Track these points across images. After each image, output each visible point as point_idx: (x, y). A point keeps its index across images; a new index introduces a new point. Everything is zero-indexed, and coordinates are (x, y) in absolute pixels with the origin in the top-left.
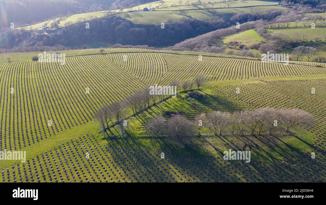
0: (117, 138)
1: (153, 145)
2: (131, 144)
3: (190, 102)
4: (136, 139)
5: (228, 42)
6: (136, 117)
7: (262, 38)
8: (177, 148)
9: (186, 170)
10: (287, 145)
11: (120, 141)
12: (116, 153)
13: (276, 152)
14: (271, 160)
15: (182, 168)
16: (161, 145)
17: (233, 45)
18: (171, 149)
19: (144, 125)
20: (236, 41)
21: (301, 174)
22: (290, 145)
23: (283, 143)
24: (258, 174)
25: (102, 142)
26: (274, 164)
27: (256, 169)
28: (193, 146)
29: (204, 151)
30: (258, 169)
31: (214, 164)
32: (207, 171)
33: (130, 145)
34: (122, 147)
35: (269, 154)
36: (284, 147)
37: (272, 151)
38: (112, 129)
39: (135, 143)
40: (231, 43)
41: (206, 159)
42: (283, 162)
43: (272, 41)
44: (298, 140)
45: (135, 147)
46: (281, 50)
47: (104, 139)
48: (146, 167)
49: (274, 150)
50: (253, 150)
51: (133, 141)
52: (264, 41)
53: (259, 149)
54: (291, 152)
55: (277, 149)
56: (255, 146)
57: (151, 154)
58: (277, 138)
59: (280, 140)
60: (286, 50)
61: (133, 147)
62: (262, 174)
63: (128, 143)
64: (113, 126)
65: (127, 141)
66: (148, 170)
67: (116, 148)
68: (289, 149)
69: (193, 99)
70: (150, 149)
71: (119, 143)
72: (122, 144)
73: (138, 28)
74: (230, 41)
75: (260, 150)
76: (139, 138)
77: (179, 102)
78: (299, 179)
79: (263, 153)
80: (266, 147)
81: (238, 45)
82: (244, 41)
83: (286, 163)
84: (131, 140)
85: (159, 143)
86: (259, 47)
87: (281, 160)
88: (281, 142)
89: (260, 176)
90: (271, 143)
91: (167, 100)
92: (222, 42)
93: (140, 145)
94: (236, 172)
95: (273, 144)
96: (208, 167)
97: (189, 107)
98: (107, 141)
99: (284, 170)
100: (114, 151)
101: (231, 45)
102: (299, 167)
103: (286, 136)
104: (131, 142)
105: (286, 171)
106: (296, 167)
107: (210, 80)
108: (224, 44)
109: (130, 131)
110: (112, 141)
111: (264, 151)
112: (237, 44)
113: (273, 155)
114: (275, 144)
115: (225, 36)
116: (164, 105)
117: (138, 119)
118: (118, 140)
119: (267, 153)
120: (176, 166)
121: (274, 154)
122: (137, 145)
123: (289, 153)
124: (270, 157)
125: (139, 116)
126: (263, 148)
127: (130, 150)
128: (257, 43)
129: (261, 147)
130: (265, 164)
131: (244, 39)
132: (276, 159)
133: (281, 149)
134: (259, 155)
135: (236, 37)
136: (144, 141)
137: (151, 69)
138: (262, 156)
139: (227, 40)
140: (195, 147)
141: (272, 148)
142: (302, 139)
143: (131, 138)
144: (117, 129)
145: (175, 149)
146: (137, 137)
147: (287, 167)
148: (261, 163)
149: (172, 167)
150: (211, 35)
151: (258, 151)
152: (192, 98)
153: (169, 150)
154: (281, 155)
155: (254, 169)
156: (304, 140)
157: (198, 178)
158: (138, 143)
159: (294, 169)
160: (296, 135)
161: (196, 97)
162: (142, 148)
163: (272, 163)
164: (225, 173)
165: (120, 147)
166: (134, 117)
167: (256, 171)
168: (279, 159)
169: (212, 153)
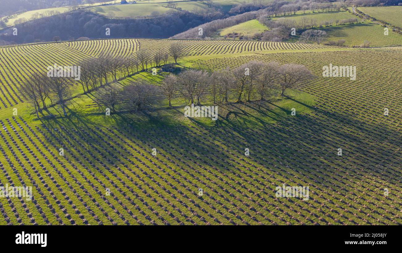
0: (56, 117)
1: (105, 121)
2: (75, 123)
3: (163, 76)
4: (83, 116)
5: (225, 34)
6: (87, 95)
7: (265, 26)
8: (139, 121)
9: (146, 142)
10: (282, 109)
11: (60, 120)
12: (51, 133)
13: (268, 117)
14: (262, 125)
15: (142, 141)
16: (117, 121)
17: (231, 37)
18: (129, 123)
19: (97, 102)
20: (235, 32)
21: (297, 136)
22: (286, 109)
23: (277, 107)
24: (243, 139)
25: (33, 123)
26: (264, 128)
27: (240, 134)
28: (161, 118)
29: (175, 122)
30: (243, 135)
31: (187, 134)
32: (176, 142)
33: (73, 123)
34: (60, 126)
35: (259, 119)
36: (278, 111)
37: (263, 116)
38: (50, 109)
39: (81, 120)
40: (230, 34)
41: (177, 129)
42: (276, 125)
43: (277, 29)
44: (296, 103)
45: (80, 125)
46: (288, 38)
47: (36, 120)
48: (92, 144)
49: (266, 115)
50: (240, 117)
51: (78, 118)
52: (268, 29)
53: (246, 115)
54: (286, 115)
55: (269, 113)
56: (242, 112)
57: (101, 130)
58: (270, 103)
59: (274, 105)
60: (293, 39)
61: (77, 125)
62: (248, 139)
63: (72, 121)
64: (52, 106)
65: (70, 120)
66: (93, 147)
67: (52, 127)
68: (285, 113)
69: (168, 73)
70: (101, 126)
71: (57, 122)
72: (62, 123)
73: (114, 24)
74: (229, 33)
75: (248, 116)
76: (87, 115)
77: (148, 77)
78: (294, 140)
79: (251, 119)
80: (255, 113)
81: (237, 37)
82: (245, 31)
83: (279, 126)
84: (76, 118)
85: (115, 118)
86: (262, 36)
87: (273, 124)
88: (275, 107)
89: (245, 141)
90: (262, 109)
91: (133, 76)
92: (219, 35)
93: (88, 122)
94: (214, 139)
95: (265, 110)
96: (177, 137)
97: (161, 80)
98: (41, 121)
99: (276, 133)
100: (49, 131)
101: (230, 37)
102: (295, 129)
103: (281, 100)
104: (75, 120)
105: (279, 133)
106: (292, 129)
107: (192, 55)
108: (221, 36)
109: (76, 109)
110: (48, 121)
111: (253, 116)
112: (237, 35)
113: (264, 120)
114: (267, 109)
115: (222, 28)
116: (128, 81)
117: (89, 97)
118: (58, 119)
119: (257, 119)
120: (134, 140)
121: (266, 119)
122: (83, 123)
123: (284, 116)
124: (259, 122)
125: (92, 93)
126: (252, 114)
127: (73, 129)
128: (260, 32)
129: (250, 113)
130: (253, 129)
131: (244, 30)
132: (267, 123)
133: (275, 113)
134: (246, 121)
135: (235, 28)
136: (93, 119)
137: (117, 50)
138: (250, 122)
139: (225, 32)
140: (163, 120)
141: (263, 113)
142: (300, 101)
143: (76, 116)
144: (58, 108)
145: (135, 123)
146: (84, 115)
147: (280, 131)
148: (248, 128)
149: (128, 141)
150: (205, 27)
151: (245, 117)
152: (167, 71)
153: (128, 125)
154: (274, 119)
155: (238, 135)
156: (303, 102)
157: (162, 149)
158: (85, 121)
159: (289, 131)
160: (293, 98)
161: (171, 70)
162: (90, 125)
163: (262, 127)
164: (200, 141)
165: (58, 126)
166: (85, 96)
167: (241, 137)
168: (271, 124)
169: (185, 123)
